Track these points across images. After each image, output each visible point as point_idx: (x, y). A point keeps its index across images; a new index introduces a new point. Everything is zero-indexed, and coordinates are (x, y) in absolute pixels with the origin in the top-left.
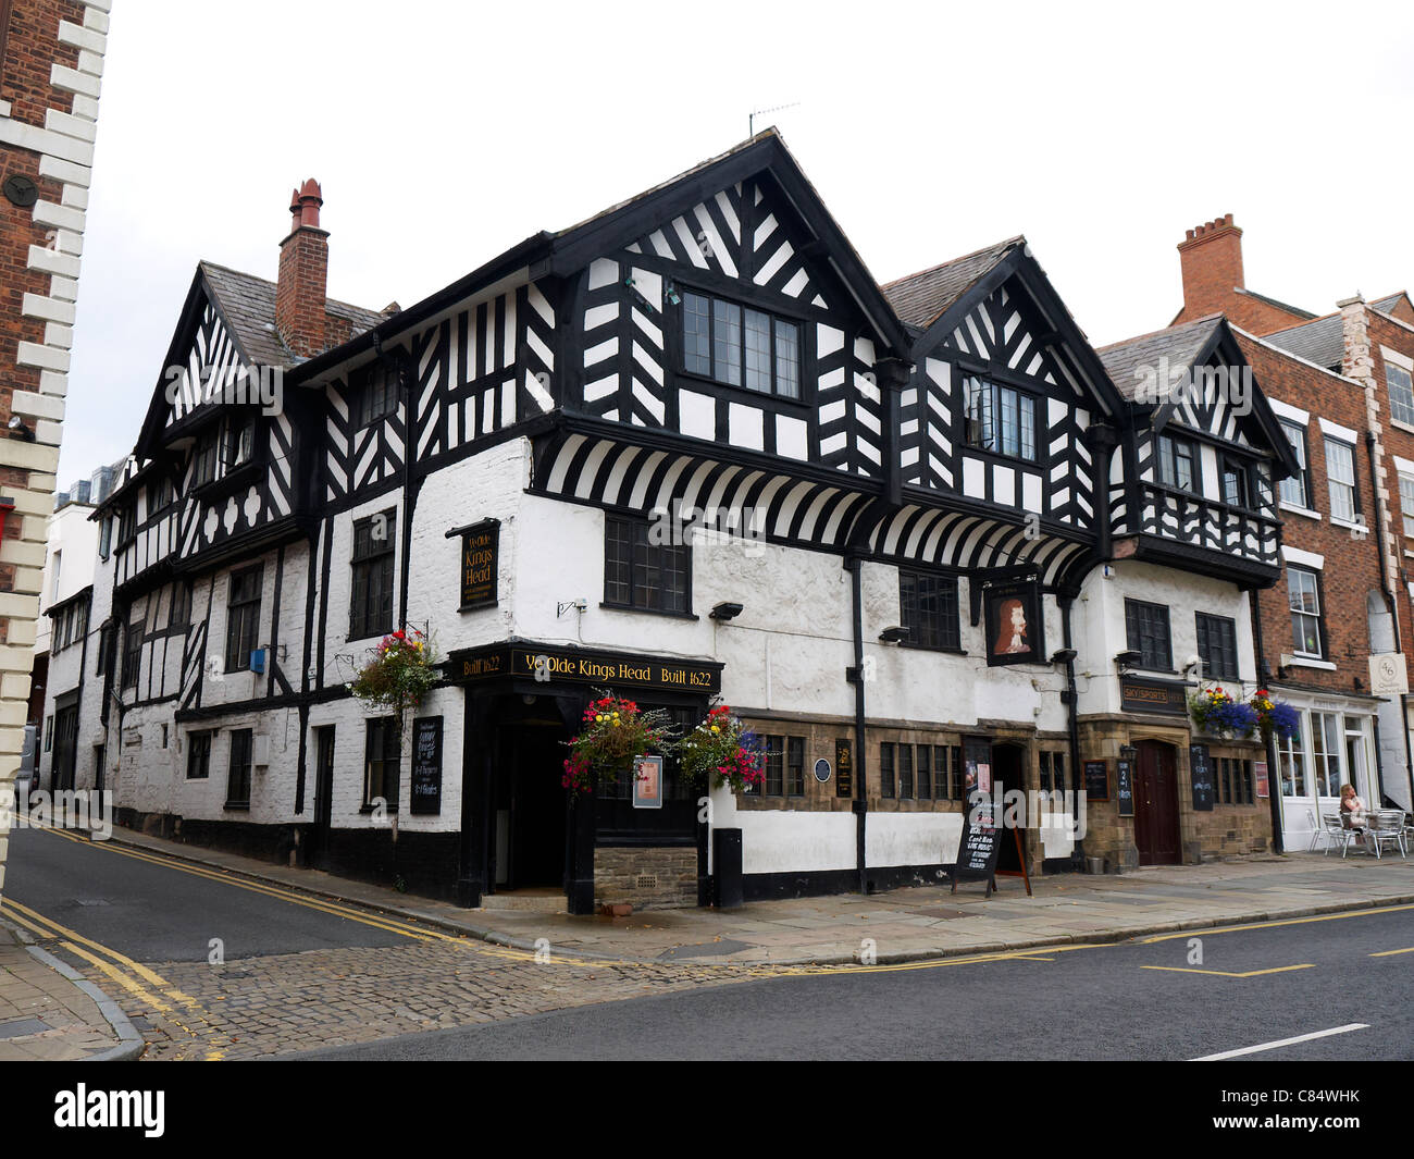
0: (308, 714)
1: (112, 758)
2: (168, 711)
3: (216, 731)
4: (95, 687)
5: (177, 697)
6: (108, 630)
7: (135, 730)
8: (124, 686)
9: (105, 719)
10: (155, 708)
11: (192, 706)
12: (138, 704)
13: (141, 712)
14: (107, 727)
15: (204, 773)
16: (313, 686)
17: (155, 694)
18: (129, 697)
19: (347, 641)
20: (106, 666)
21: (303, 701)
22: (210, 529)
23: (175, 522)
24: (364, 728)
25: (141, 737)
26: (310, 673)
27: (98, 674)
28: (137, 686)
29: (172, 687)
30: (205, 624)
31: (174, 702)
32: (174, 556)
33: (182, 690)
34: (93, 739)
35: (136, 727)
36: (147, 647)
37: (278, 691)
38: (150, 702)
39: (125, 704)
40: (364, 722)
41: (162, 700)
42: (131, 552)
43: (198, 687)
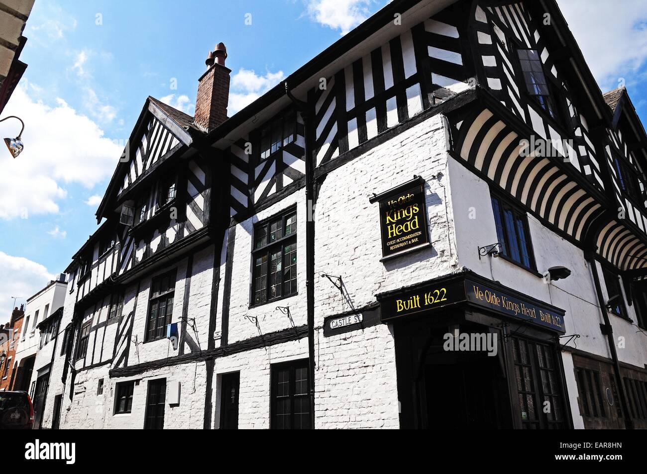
0: (214, 364)
1: (66, 402)
2: (104, 371)
3: (138, 381)
4: (60, 361)
5: (111, 361)
6: (70, 330)
7: (82, 384)
8: (77, 358)
9: (64, 379)
10: (96, 370)
11: (121, 366)
12: (84, 368)
13: (87, 373)
14: (65, 384)
15: (127, 409)
16: (218, 344)
17: (96, 361)
18: (79, 365)
19: (249, 308)
20: (67, 349)
21: (209, 357)
22: (140, 254)
23: (116, 256)
24: (268, 371)
25: (85, 388)
26: (215, 335)
27: (62, 354)
28: (85, 358)
29: (107, 356)
30: (133, 314)
31: (109, 364)
32: (114, 275)
33: (114, 357)
34: (56, 392)
35: (83, 383)
36: (92, 334)
37: (187, 350)
38: (92, 366)
39: (76, 369)
40: (268, 366)
41: (101, 364)
42: (87, 283)
43: (126, 353)
